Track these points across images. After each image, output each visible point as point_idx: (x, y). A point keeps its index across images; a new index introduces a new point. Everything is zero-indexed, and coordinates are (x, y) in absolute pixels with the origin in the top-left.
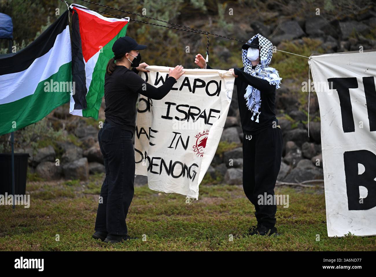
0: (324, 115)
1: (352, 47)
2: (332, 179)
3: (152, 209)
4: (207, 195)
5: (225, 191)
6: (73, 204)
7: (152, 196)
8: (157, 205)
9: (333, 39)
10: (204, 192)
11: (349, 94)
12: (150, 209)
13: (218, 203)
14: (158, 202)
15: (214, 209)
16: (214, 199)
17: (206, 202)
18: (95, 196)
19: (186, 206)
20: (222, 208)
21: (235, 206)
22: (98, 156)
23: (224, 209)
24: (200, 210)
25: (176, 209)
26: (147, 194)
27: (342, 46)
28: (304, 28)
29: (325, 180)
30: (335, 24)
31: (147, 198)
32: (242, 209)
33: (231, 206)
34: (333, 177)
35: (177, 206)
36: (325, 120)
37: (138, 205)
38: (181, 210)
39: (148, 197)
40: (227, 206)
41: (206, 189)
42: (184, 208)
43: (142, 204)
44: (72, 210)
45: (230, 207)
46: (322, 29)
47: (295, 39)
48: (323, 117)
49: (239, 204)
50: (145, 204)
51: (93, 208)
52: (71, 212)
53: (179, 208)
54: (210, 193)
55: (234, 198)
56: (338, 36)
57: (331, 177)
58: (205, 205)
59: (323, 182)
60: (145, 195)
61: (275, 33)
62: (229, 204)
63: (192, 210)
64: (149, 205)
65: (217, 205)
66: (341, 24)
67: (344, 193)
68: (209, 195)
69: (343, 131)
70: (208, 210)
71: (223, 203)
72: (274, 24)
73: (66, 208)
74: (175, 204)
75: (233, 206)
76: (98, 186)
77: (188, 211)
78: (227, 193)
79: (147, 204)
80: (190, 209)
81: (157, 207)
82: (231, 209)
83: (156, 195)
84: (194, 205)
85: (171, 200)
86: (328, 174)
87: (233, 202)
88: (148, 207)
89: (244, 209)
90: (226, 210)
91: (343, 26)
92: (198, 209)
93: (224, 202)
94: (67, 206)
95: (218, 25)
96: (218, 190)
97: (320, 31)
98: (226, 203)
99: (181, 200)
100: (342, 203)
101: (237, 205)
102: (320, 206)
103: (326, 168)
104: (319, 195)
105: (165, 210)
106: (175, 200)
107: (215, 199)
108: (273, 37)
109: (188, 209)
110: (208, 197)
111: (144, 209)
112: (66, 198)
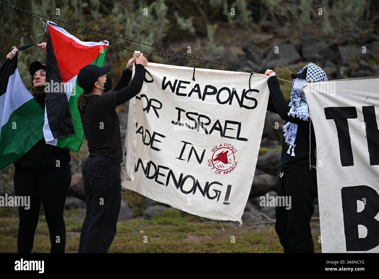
0: (320, 147)
1: (353, 73)
2: (328, 217)
3: (132, 248)
4: (193, 233)
5: (212, 228)
6: (46, 242)
7: (133, 234)
8: (138, 243)
9: (332, 64)
10: (190, 230)
11: (348, 124)
12: (131, 248)
13: (204, 242)
14: (139, 241)
15: (200, 248)
16: (200, 237)
17: (192, 241)
18: (71, 233)
19: (170, 245)
20: (209, 247)
21: (223, 246)
22: (75, 190)
23: (211, 248)
24: (185, 249)
25: (159, 248)
26: (128, 232)
27: (342, 72)
28: (300, 52)
29: (321, 218)
30: (334, 47)
31: (127, 236)
32: (231, 249)
33: (219, 245)
34: (329, 214)
35: (160, 245)
36: (322, 152)
37: (117, 244)
38: (165, 250)
39: (129, 235)
40: (215, 245)
41: (192, 226)
42: (167, 247)
43: (122, 243)
44: (45, 248)
45: (217, 246)
46: (320, 53)
47: (290, 64)
48: (319, 149)
49: (227, 243)
50: (125, 242)
51: (68, 246)
52: (45, 250)
53: (162, 247)
54: (196, 231)
55: (222, 237)
56: (337, 61)
57: (328, 214)
58: (190, 244)
59: (319, 220)
60: (126, 233)
61: (269, 57)
62: (216, 243)
63: (176, 250)
64: (129, 243)
65: (203, 244)
66: (341, 48)
67: (342, 232)
68: (195, 233)
69: (341, 165)
70: (194, 249)
71: (210, 242)
72: (268, 48)
73: (40, 246)
74: (157, 243)
75: (222, 245)
76: (74, 222)
77: (172, 250)
78: (215, 232)
79: (127, 242)
80: (174, 248)
81: (138, 245)
82: (219, 248)
83: (137, 233)
84: (178, 244)
85: (154, 238)
86: (324, 211)
87: (221, 241)
88: (129, 246)
89: (232, 248)
90: (213, 249)
91: (343, 50)
92: (183, 248)
93: (212, 241)
94: (40, 244)
95: (207, 48)
96: (205, 227)
97: (317, 56)
98: (213, 242)
99: (165, 238)
100: (340, 243)
101: (226, 244)
102: (316, 246)
103: (322, 205)
104: (315, 233)
105: (147, 249)
106: (158, 239)
107: (202, 238)
108: (267, 61)
109: (172, 248)
110: (194, 235)
111: (124, 248)
112: (39, 236)
